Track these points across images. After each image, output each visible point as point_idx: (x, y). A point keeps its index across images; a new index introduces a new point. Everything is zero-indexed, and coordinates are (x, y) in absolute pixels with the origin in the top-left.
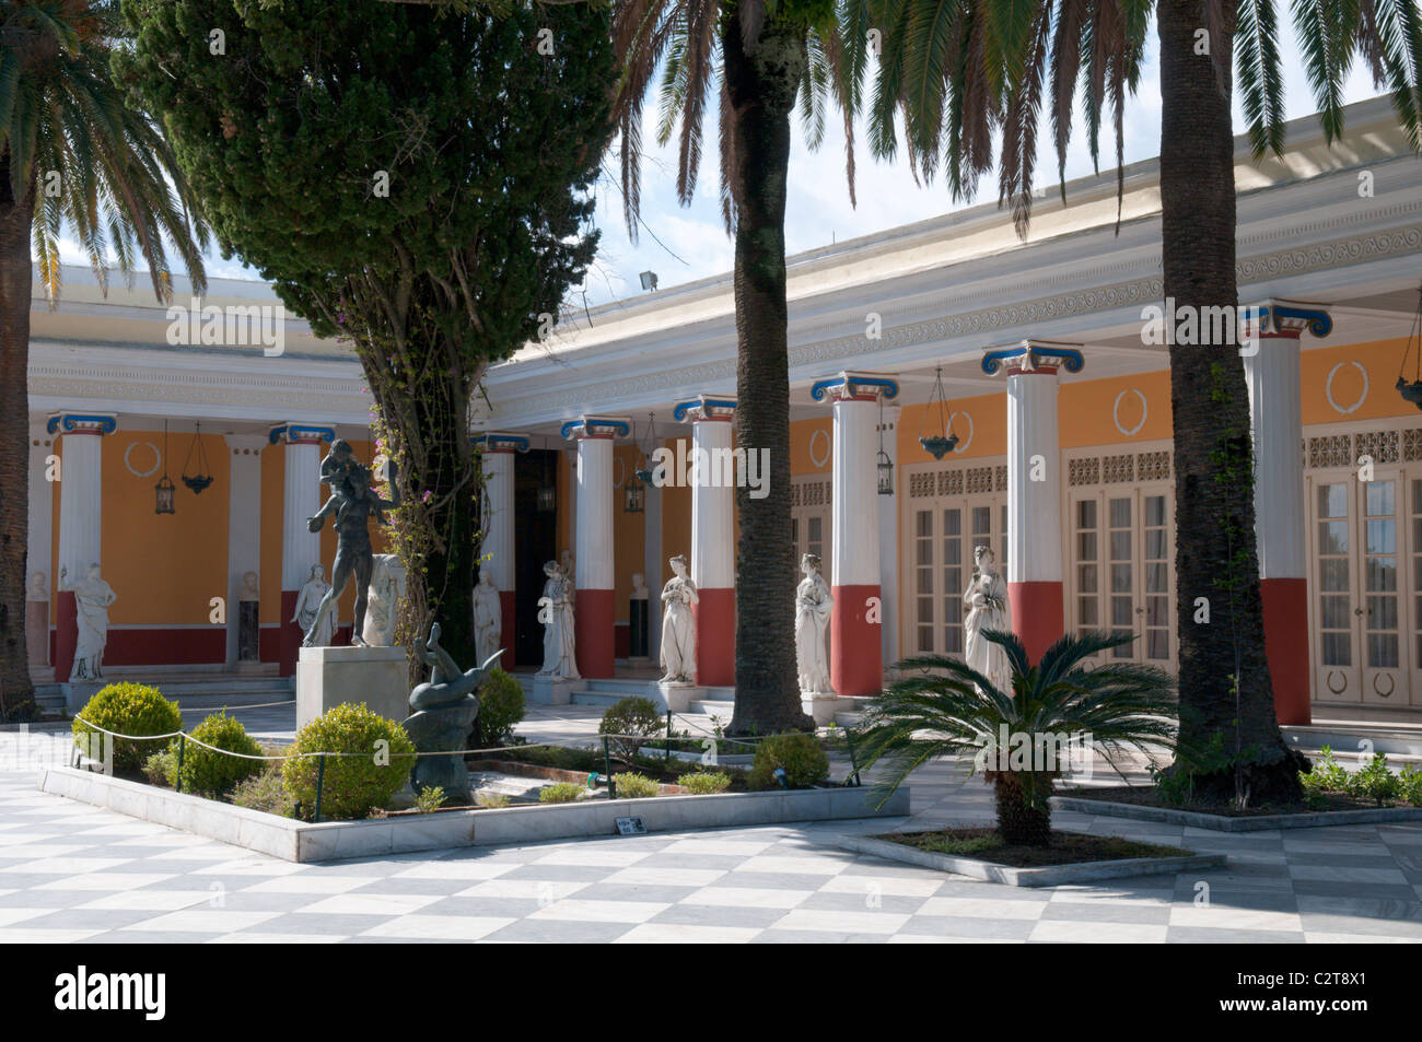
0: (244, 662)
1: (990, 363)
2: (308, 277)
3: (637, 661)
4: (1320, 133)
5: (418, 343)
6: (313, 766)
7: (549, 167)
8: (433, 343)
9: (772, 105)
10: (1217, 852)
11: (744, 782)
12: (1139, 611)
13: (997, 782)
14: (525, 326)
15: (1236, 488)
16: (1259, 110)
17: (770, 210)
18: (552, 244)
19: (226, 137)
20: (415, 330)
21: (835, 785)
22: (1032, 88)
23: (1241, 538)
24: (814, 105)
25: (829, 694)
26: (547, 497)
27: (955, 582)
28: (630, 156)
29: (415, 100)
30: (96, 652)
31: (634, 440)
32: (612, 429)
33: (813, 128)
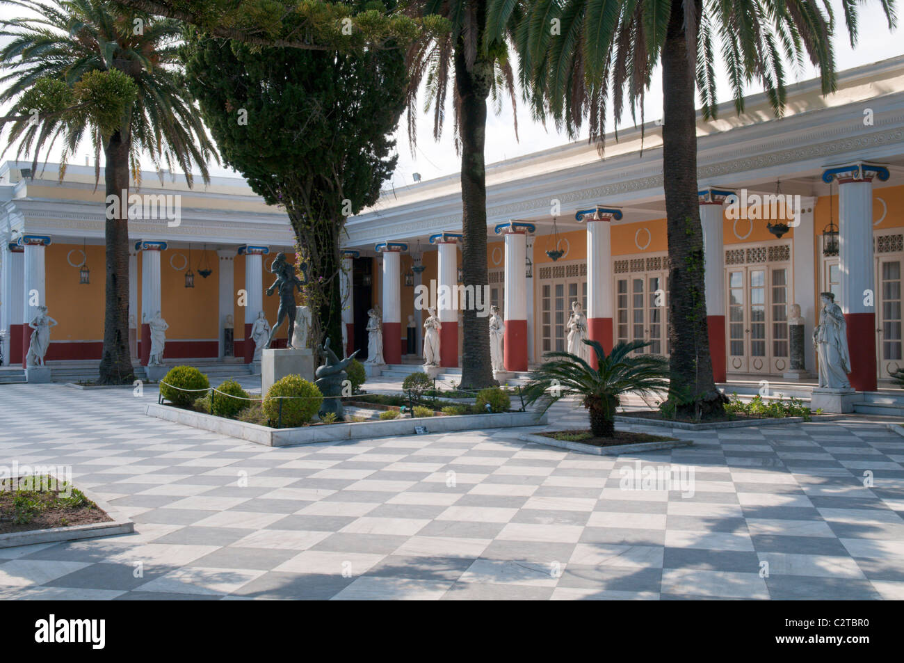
0: (227, 357)
1: (579, 215)
2: (264, 177)
3: (410, 356)
4: (733, 109)
5: (316, 207)
6: (278, 402)
7: (377, 125)
8: (323, 207)
9: (478, 95)
10: (689, 439)
11: (470, 410)
12: (647, 331)
13: (591, 409)
14: (365, 199)
15: (697, 274)
16: (706, 99)
17: (478, 144)
18: (376, 160)
19: (228, 111)
20: (314, 201)
21: (514, 411)
22: (603, 89)
23: (698, 297)
24: (497, 95)
25: (504, 371)
26: (368, 279)
27: (560, 317)
28: (412, 119)
29: (316, 94)
30: (160, 352)
31: (409, 253)
32: (399, 247)
33: (497, 105)
